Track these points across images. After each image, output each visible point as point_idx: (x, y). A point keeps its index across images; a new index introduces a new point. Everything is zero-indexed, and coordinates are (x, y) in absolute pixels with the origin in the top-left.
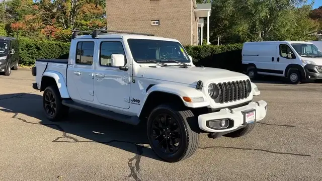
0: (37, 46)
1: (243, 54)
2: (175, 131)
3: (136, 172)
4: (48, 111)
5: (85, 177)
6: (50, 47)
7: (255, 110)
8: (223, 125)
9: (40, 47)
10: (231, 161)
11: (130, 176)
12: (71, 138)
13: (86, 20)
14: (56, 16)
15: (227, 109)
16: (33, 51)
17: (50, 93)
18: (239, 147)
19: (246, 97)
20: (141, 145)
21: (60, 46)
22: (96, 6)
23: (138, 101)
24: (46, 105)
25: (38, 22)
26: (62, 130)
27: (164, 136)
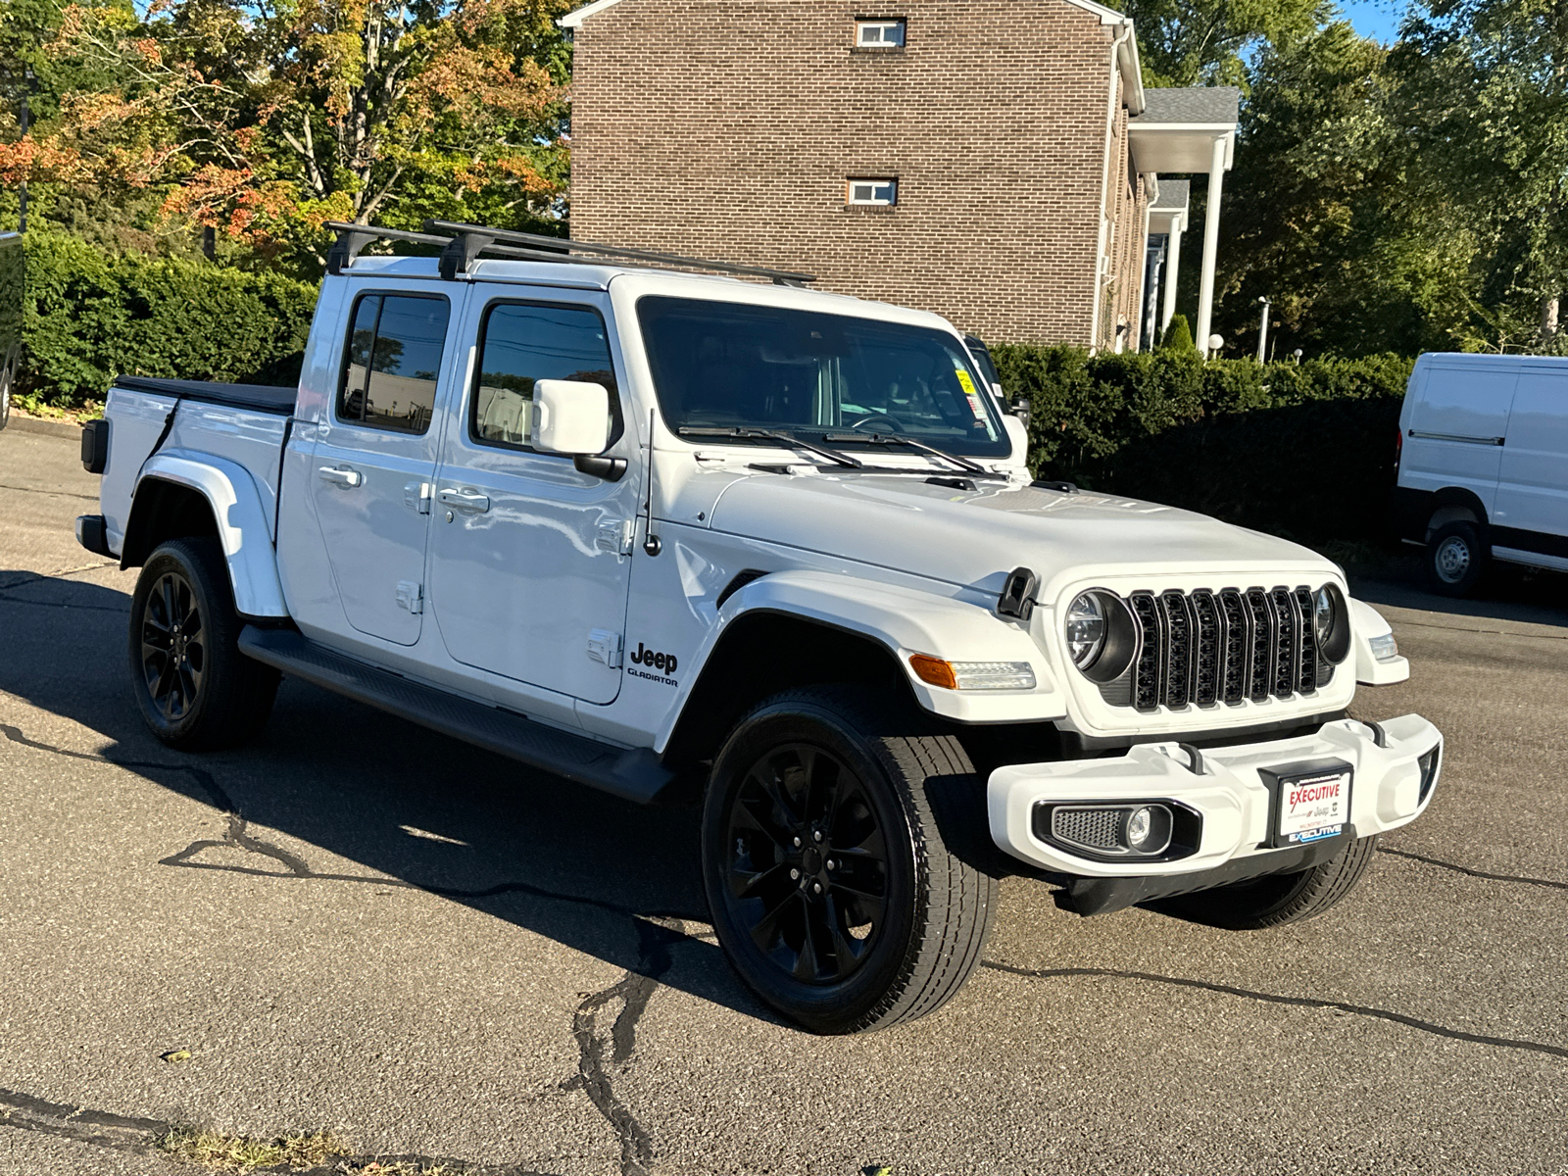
0: (133, 292)
1: (1406, 423)
2: (859, 850)
3: (606, 1068)
4: (155, 685)
5: (316, 1066)
6: (209, 303)
7: (1348, 768)
8: (1138, 836)
9: (152, 299)
10: (1179, 1055)
11: (570, 1086)
12: (269, 850)
13: (447, 152)
14: (266, 112)
15: (1173, 748)
16: (108, 321)
17: (177, 578)
18: (1250, 987)
19: (1308, 686)
20: (669, 923)
21: (271, 302)
22: (516, 69)
23: (668, 663)
24: (148, 648)
25: (154, 143)
26: (222, 803)
27: (794, 874)
